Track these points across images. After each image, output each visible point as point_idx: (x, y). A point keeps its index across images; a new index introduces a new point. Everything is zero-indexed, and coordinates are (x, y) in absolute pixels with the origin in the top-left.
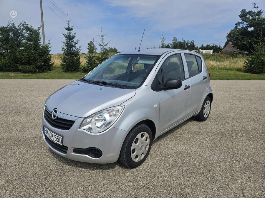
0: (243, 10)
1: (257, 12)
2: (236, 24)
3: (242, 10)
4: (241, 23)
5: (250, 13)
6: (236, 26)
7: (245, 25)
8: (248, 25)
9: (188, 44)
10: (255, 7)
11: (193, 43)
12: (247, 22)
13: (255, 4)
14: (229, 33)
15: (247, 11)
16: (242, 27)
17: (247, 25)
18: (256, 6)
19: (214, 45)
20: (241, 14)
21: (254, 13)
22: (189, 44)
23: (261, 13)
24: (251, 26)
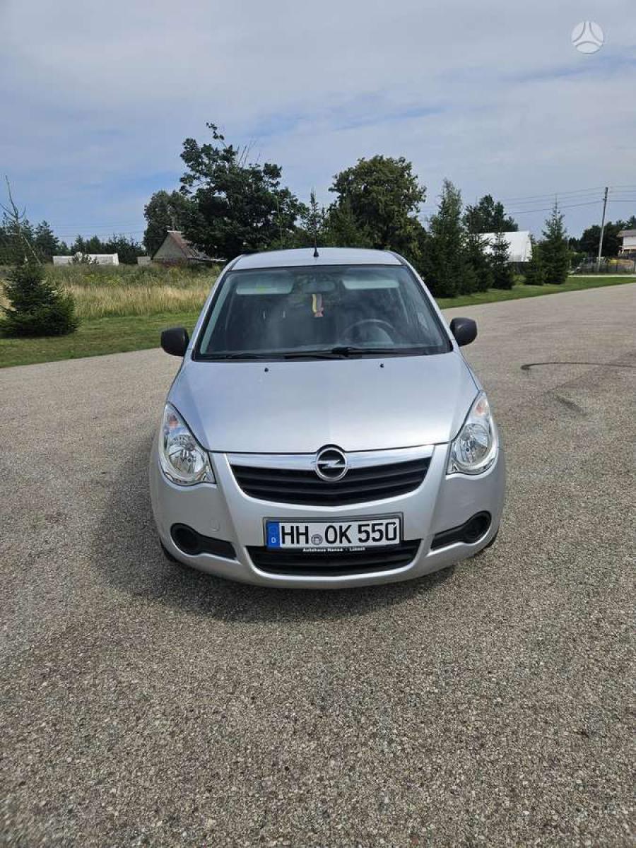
0: (188, 140)
1: (225, 151)
2: (182, 180)
3: (185, 141)
4: (194, 177)
5: (207, 149)
6: (182, 184)
7: (203, 183)
8: (213, 185)
9: (31, 235)
10: (216, 137)
11: (48, 233)
12: (206, 175)
13: (215, 128)
14: (148, 204)
15: (200, 145)
16: (199, 190)
17: (208, 184)
18: (219, 133)
19: (115, 238)
20: (185, 150)
21: (217, 152)
22: (35, 236)
23: (234, 154)
24: (220, 189)
